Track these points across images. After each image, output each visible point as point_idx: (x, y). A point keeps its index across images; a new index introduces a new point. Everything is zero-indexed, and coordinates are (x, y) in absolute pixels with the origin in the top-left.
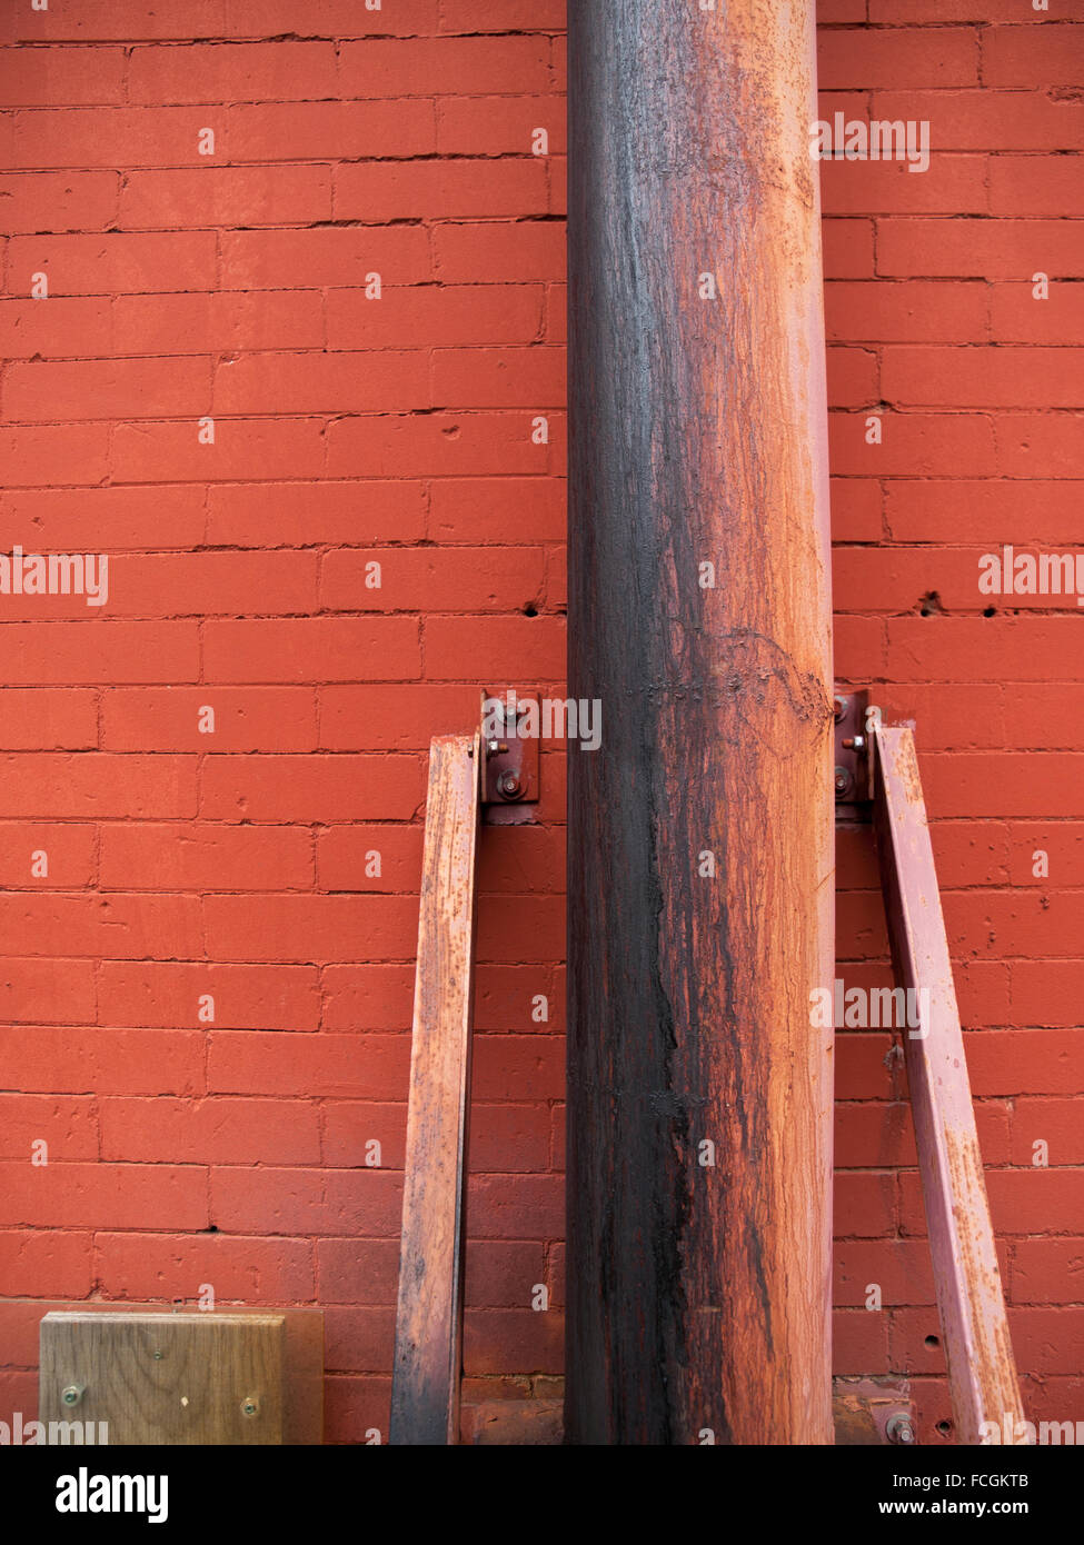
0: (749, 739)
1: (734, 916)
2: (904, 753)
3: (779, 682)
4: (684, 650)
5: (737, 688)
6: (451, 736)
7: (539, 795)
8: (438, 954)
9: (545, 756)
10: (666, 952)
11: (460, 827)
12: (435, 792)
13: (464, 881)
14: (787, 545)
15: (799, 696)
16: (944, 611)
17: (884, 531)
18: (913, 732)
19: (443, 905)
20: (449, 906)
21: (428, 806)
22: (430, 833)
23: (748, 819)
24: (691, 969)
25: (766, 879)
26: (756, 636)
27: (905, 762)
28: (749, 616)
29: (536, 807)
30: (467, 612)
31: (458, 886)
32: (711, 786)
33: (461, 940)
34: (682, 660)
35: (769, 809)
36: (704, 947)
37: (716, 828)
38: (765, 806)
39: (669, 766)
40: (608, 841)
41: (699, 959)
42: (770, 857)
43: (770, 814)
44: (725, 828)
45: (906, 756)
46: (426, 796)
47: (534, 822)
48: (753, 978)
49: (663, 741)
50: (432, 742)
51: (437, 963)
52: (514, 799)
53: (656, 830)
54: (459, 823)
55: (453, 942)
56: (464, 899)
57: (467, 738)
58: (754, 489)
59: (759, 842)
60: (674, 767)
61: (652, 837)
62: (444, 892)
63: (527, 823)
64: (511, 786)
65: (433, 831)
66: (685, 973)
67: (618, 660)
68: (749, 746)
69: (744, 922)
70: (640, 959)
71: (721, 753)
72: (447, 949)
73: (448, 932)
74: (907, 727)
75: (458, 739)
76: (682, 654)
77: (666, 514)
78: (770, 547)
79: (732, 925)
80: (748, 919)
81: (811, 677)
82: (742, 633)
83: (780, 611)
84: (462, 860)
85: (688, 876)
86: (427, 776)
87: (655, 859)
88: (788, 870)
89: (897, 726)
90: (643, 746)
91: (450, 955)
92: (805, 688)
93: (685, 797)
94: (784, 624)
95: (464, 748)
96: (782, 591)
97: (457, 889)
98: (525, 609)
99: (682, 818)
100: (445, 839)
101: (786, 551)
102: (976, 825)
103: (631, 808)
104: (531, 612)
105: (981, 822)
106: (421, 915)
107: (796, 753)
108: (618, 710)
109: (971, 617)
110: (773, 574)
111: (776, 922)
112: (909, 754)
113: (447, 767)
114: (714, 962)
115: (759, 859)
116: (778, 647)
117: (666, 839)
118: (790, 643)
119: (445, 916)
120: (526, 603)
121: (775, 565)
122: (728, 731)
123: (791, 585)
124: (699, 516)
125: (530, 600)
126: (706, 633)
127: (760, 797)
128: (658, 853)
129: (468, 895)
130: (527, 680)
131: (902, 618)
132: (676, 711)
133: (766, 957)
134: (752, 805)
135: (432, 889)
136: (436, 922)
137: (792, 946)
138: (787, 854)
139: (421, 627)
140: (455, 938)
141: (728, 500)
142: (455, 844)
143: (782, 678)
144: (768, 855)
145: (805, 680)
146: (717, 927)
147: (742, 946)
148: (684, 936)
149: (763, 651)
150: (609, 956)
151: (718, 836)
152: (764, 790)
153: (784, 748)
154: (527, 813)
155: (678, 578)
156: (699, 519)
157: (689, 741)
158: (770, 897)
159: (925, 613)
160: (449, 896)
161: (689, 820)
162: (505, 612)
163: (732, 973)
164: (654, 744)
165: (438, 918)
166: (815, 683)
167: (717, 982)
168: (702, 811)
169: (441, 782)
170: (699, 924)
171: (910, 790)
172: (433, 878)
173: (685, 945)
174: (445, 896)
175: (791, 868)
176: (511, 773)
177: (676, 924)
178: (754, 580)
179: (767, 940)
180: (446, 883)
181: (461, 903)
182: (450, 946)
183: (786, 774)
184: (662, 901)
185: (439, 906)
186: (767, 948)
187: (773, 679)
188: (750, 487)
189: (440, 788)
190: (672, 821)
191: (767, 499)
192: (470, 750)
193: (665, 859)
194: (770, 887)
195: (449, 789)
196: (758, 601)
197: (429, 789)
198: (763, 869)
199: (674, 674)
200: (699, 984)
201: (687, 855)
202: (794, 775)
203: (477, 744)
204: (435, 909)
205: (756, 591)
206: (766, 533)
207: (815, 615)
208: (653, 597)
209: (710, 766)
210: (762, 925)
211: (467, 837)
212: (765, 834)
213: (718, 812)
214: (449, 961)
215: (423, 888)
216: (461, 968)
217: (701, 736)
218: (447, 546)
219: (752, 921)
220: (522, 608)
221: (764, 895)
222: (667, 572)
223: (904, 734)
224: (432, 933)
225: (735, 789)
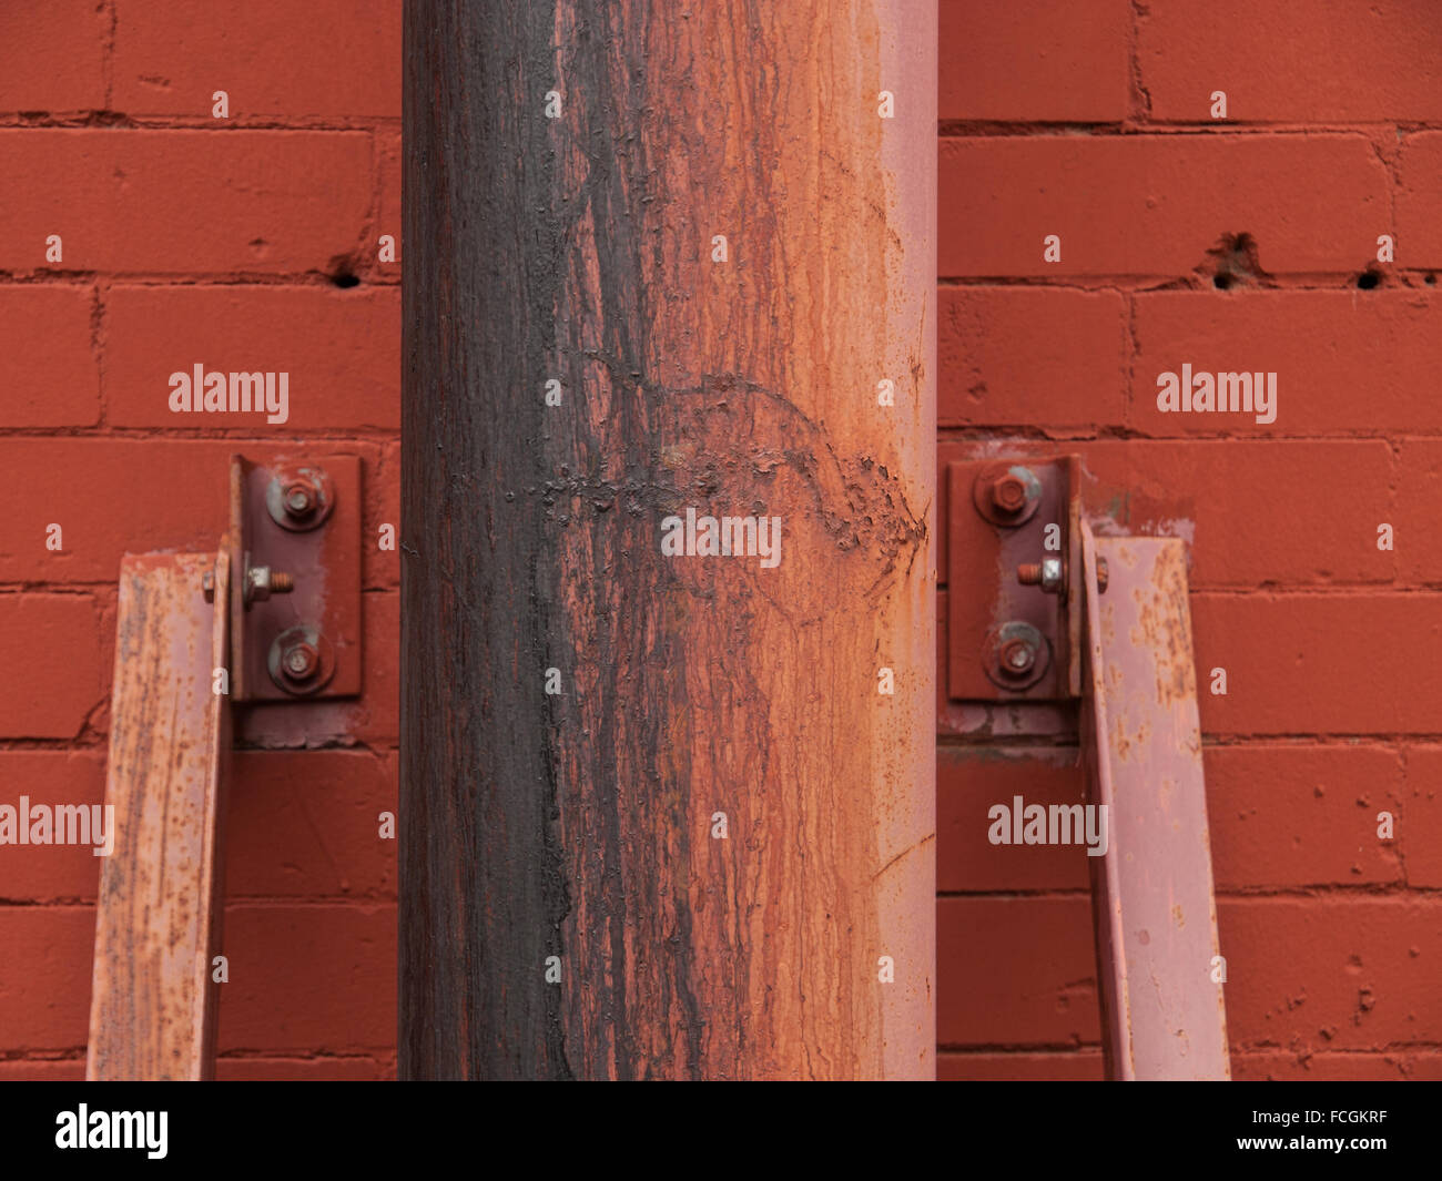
0: (735, 589)
1: (702, 924)
2: (1162, 593)
3: (797, 477)
4: (611, 416)
5: (712, 490)
6: (167, 553)
7: (362, 685)
8: (136, 1026)
9: (374, 597)
10: (576, 995)
11: (187, 754)
12: (132, 678)
13: (194, 871)
14: (820, 208)
15: (839, 503)
16: (1266, 278)
17: (1135, 96)
18: (1187, 545)
19: (146, 922)
20: (160, 925)
21: (115, 709)
22: (119, 768)
23: (730, 740)
24: (621, 1027)
25: (767, 855)
26: (752, 389)
27: (1163, 613)
28: (737, 349)
29: (355, 709)
30: (204, 276)
31: (179, 881)
32: (660, 678)
33: (185, 996)
34: (607, 435)
35: (774, 719)
36: (647, 985)
37: (669, 758)
38: (766, 715)
39: (580, 637)
40: (468, 781)
41: (637, 1009)
42: (776, 813)
43: (776, 731)
44: (688, 758)
45: (1165, 599)
46: (110, 686)
47: (350, 741)
48: (741, 1044)
49: (572, 591)
50: (125, 567)
51: (132, 1045)
52: (306, 693)
53: (557, 761)
54: (184, 746)
55: (168, 1000)
56: (192, 908)
57: (203, 557)
58: (753, 99)
59: (753, 785)
60: (591, 641)
61: (550, 775)
62: (149, 894)
63: (333, 745)
64: (299, 664)
65: (126, 763)
66: (610, 1034)
67: (490, 431)
68: (734, 601)
69: (723, 936)
70: (527, 1011)
71: (679, 613)
72: (155, 1016)
73: (158, 981)
74: (1173, 536)
75: (182, 560)
76: (607, 424)
77: (582, 148)
78: (784, 213)
79: (701, 943)
80: (732, 931)
81: (867, 465)
82: (724, 384)
83: (801, 338)
84: (190, 827)
85: (617, 849)
86: (113, 640)
87: (556, 816)
88: (812, 838)
89: (1153, 534)
90: (534, 600)
91: (160, 1028)
92: (852, 487)
93: (610, 698)
94: (810, 363)
95: (196, 579)
96: (807, 300)
97: (177, 889)
98: (332, 271)
99: (604, 740)
100: (154, 780)
101: (818, 221)
102: (1327, 753)
103: (511, 717)
104: (346, 280)
105: (1341, 745)
106: (100, 944)
107: (831, 614)
108: (489, 528)
109: (1326, 290)
110: (787, 268)
111: (788, 939)
112: (1172, 595)
113: (158, 621)
114: (666, 1014)
115: (753, 818)
116: (795, 410)
117: (574, 777)
118: (821, 402)
119: (150, 946)
120: (334, 259)
121: (792, 248)
122: (693, 573)
123: (826, 284)
124: (643, 152)
125: (343, 250)
126: (653, 383)
127: (756, 700)
128: (560, 803)
129: (201, 899)
130: (340, 430)
131: (1170, 293)
132: (595, 535)
133: (767, 1006)
134: (739, 715)
135: (124, 889)
136: (131, 958)
137: (821, 985)
138: (811, 806)
139: (98, 311)
140: (172, 991)
141: (699, 123)
142: (173, 790)
143: (803, 470)
144: (771, 808)
145: (852, 471)
146: (671, 945)
147: (720, 983)
148: (608, 964)
149: (765, 418)
150: (470, 1006)
151: (673, 773)
152: (763, 684)
153: (806, 604)
154: (334, 723)
155: (604, 277)
156: (643, 162)
157: (619, 592)
158: (776, 890)
159: (1223, 281)
160: (160, 904)
161: (617, 744)
162: (285, 278)
163: (699, 1037)
164: (555, 596)
165: (136, 951)
166: (875, 473)
167: (670, 1050)
168: (643, 726)
169: (145, 655)
170: (637, 941)
171: (1167, 675)
172: (125, 865)
173: (609, 981)
174: (153, 901)
175: (818, 834)
176: (298, 636)
177: (594, 939)
178: (748, 280)
179: (770, 971)
180: (154, 875)
181: (186, 917)
182: (161, 1008)
183: (809, 653)
184: (567, 896)
185: (138, 925)
186: (770, 988)
187: (784, 471)
188: (745, 95)
189: (143, 669)
190: (586, 744)
191: (780, 118)
192: (208, 586)
193: (574, 816)
194: (776, 867)
195: (163, 672)
196: (756, 323)
197: (118, 674)
198: (762, 835)
199: (594, 464)
200: (636, 1057)
201: (615, 811)
202: (826, 655)
203: (221, 576)
204: (130, 931)
205: (751, 302)
206: (776, 187)
207: (880, 344)
208: (555, 311)
209: (659, 638)
210: (758, 945)
211: (200, 774)
212: (765, 768)
213: (673, 729)
214: (160, 1040)
215: (103, 889)
216: (184, 1054)
217: (642, 579)
218: (156, 126)
219: (738, 936)
220: (323, 268)
221: (764, 886)
222: (581, 264)
223: (1165, 553)
224: (123, 983)
225: (705, 683)
